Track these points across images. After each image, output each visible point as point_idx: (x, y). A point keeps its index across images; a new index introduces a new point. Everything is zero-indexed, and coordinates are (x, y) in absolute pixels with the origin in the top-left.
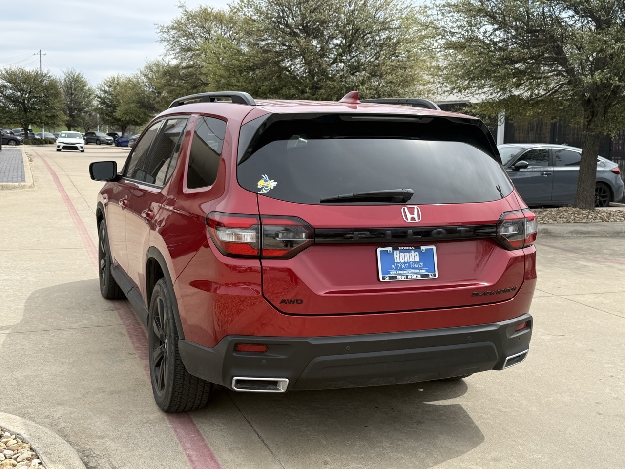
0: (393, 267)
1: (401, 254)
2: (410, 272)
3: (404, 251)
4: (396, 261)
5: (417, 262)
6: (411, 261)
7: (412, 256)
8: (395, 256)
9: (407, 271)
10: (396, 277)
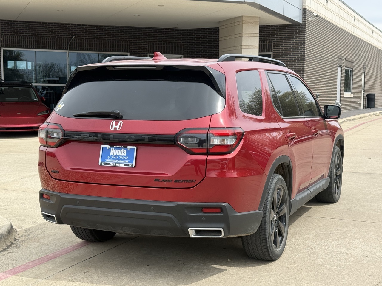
0: (109, 157)
1: (115, 150)
2: (118, 161)
4: (111, 154)
6: (121, 155)
8: (111, 151)
9: (117, 161)
10: (108, 164)
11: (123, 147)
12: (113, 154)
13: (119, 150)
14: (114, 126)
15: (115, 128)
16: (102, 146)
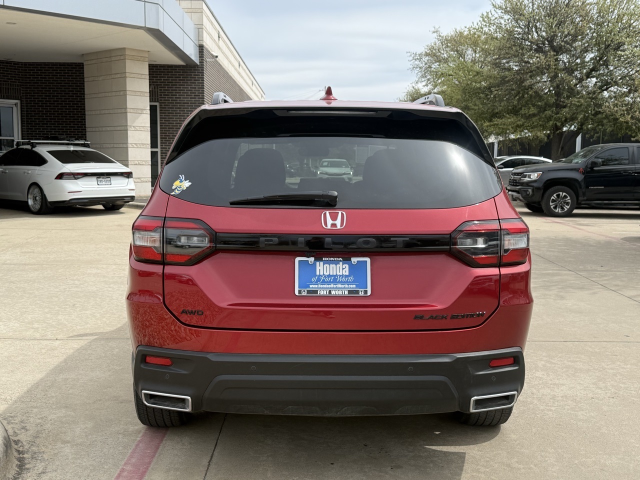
0: (313, 280)
1: (325, 265)
2: (335, 286)
3: (330, 263)
4: (318, 273)
5: (346, 275)
6: (338, 274)
7: (340, 269)
8: (318, 268)
9: (332, 286)
10: (316, 292)
11: (341, 259)
12: (322, 274)
13: (334, 265)
14: (330, 222)
15: (334, 225)
16: (298, 259)
